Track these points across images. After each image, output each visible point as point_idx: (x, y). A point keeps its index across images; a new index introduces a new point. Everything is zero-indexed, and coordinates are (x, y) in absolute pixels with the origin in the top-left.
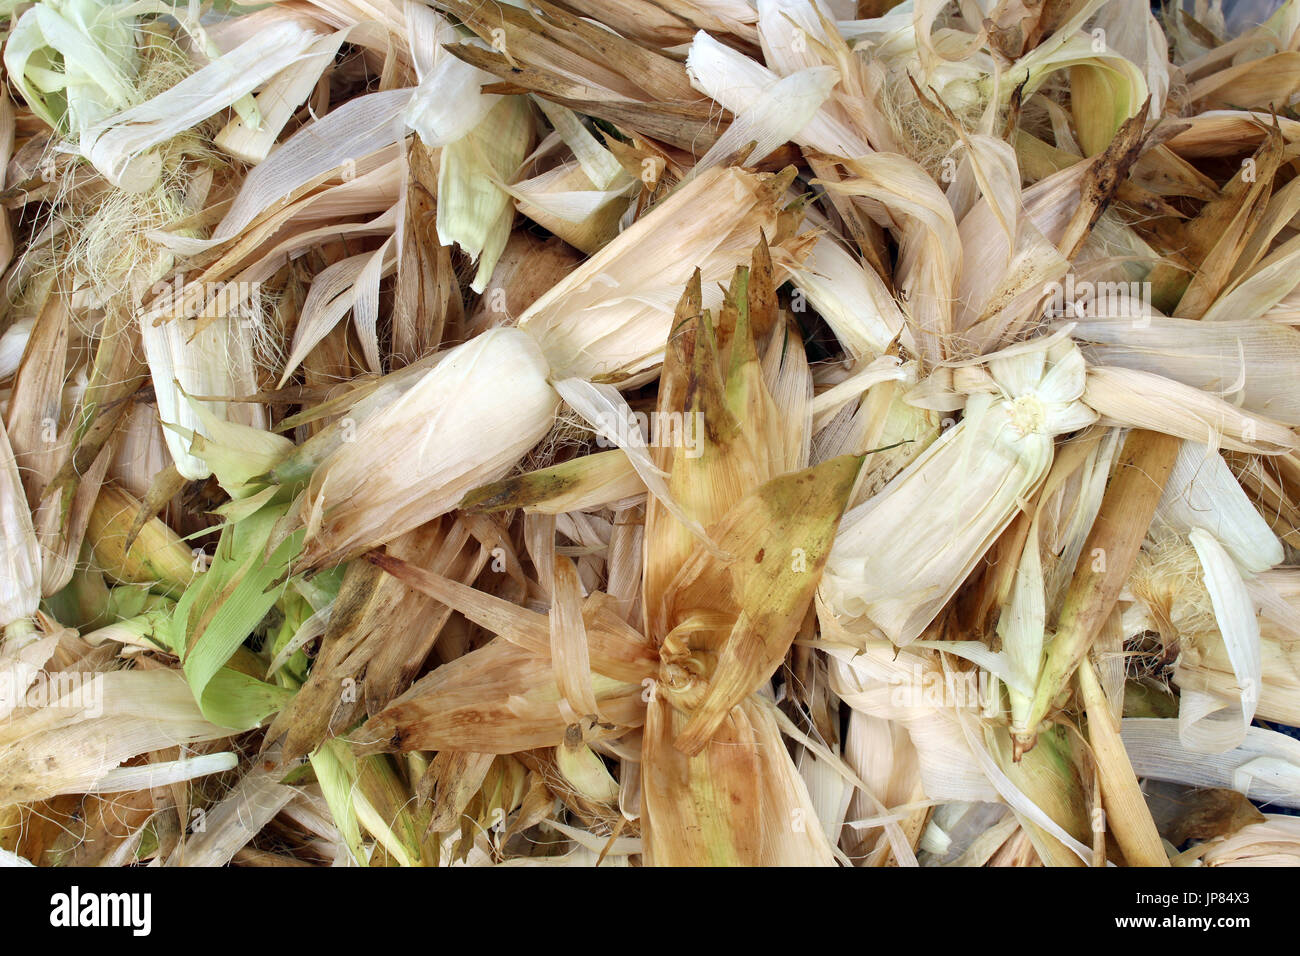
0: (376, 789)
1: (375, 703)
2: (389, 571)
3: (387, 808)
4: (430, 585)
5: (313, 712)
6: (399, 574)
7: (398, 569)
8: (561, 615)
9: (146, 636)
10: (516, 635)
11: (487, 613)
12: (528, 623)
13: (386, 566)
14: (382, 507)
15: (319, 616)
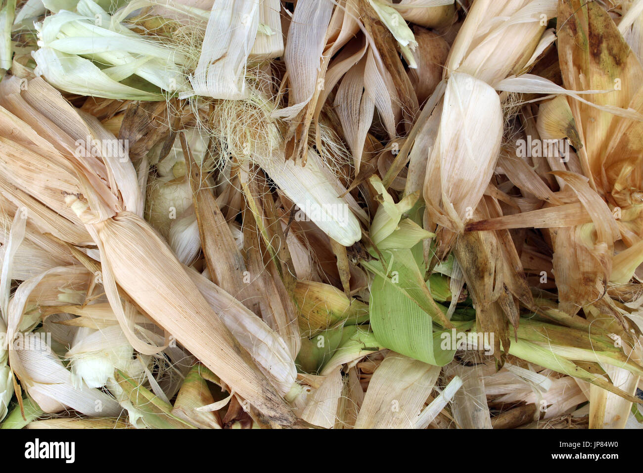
0: (563, 336)
1: (525, 297)
2: (482, 230)
3: (579, 341)
4: (508, 223)
5: (491, 324)
6: (488, 228)
7: (486, 226)
8: (585, 197)
9: (363, 349)
10: (562, 222)
11: (544, 219)
12: (563, 213)
13: (479, 228)
14: (468, 196)
15: (454, 277)
